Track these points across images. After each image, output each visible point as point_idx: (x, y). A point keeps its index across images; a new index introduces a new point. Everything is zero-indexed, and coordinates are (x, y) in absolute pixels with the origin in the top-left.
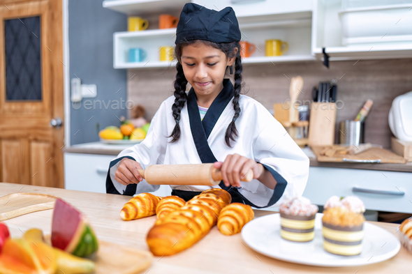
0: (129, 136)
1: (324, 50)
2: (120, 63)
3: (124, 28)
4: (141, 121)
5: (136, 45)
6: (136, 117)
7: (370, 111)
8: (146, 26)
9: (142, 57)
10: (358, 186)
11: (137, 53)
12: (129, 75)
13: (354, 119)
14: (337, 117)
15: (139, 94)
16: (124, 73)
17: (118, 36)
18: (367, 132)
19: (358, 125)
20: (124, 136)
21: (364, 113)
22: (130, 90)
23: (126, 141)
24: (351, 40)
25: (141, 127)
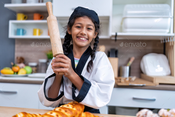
0: (17, 73)
1: (116, 34)
2: (11, 35)
3: (15, 18)
4: (22, 65)
5: (21, 27)
6: (20, 63)
7: (134, 62)
8: (26, 18)
9: (24, 33)
10: (135, 97)
11: (21, 31)
12: (16, 42)
13: (126, 65)
14: (119, 64)
15: (21, 51)
16: (13, 41)
17: (11, 22)
18: (132, 71)
19: (128, 68)
20: (14, 72)
21: (130, 63)
22: (16, 49)
23: (15, 75)
24: (128, 30)
25: (23, 68)
